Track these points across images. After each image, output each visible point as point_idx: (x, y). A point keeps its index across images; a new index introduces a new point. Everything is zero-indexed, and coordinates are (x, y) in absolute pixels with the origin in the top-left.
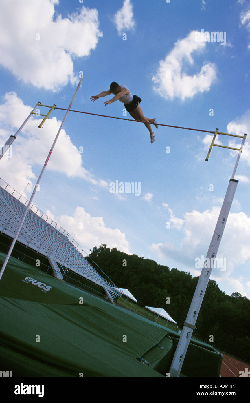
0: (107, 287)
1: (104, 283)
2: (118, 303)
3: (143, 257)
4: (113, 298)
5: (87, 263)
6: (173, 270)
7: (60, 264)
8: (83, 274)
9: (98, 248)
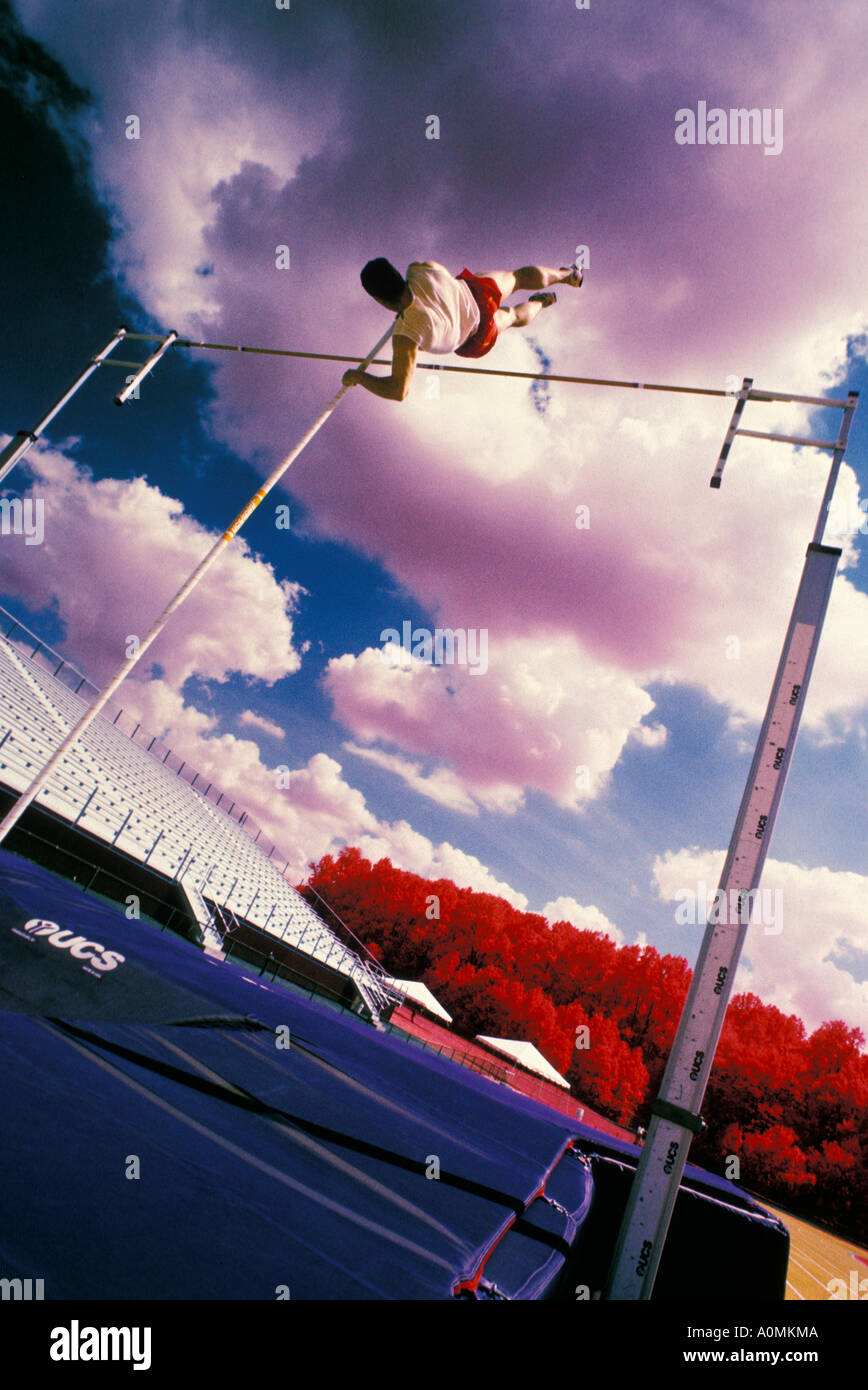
0: (363, 978)
1: (350, 962)
2: (392, 1025)
3: (470, 889)
4: (378, 1008)
5: (301, 903)
6: (557, 926)
7: (212, 903)
8: (286, 935)
9: (335, 859)
